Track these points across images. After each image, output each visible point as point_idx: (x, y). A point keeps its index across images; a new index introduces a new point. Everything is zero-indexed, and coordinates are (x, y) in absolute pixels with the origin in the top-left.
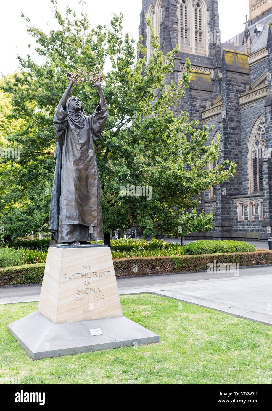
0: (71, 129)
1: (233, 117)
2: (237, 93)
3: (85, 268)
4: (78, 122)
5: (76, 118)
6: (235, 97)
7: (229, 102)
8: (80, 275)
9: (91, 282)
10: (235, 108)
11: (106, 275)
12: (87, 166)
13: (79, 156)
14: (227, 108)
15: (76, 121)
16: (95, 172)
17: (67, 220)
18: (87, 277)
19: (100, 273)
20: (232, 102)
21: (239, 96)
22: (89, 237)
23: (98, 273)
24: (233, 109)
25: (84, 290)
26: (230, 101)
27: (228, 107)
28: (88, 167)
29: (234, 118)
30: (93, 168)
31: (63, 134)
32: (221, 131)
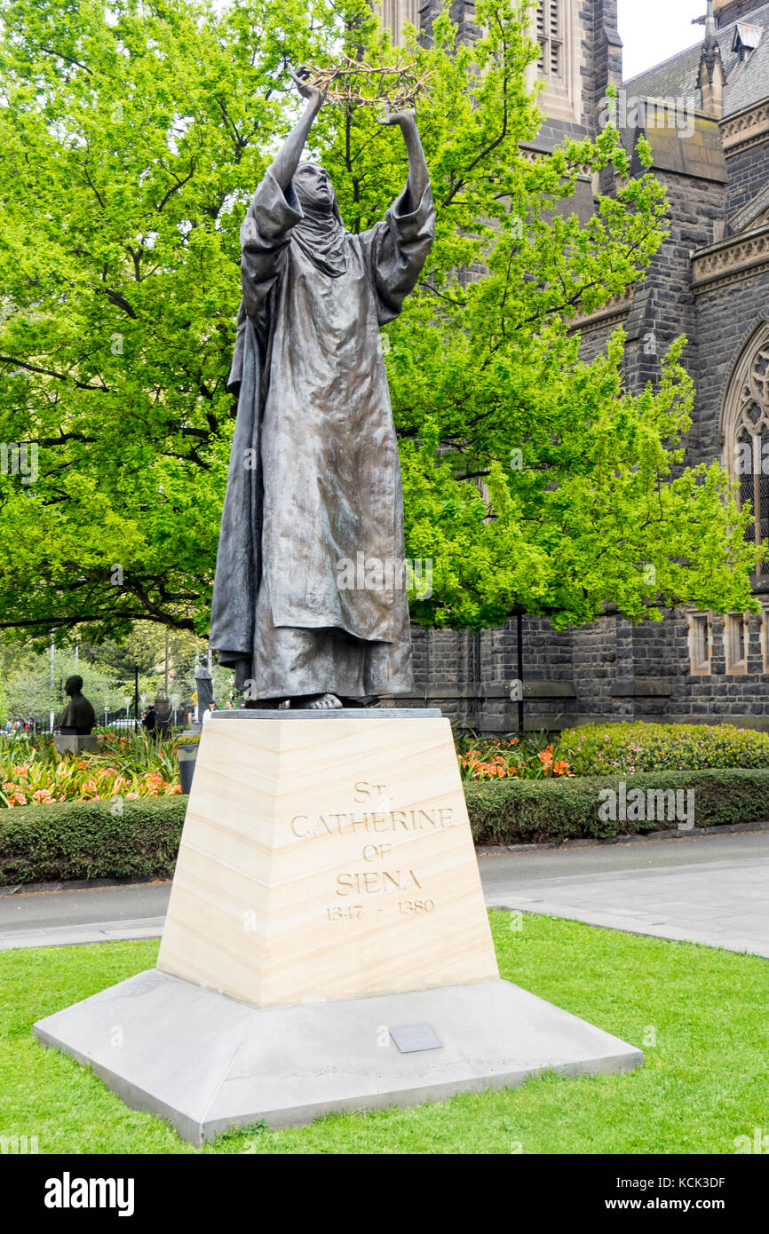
0: (303, 276)
1: (673, 324)
2: (684, 243)
3: (362, 796)
4: (324, 253)
5: (318, 238)
6: (680, 257)
7: (660, 273)
8: (345, 822)
9: (385, 848)
10: (677, 295)
11: (438, 823)
12: (359, 414)
13: (331, 375)
14: (651, 295)
15: (316, 246)
16: (386, 438)
17: (294, 610)
18: (371, 826)
19: (416, 813)
20: (669, 275)
21: (691, 253)
22: (361, 683)
23: (408, 814)
24: (673, 297)
25: (361, 877)
26: (662, 270)
27: (656, 290)
28: (362, 419)
29: (673, 328)
30: (378, 424)
31: (273, 293)
32: (634, 370)
